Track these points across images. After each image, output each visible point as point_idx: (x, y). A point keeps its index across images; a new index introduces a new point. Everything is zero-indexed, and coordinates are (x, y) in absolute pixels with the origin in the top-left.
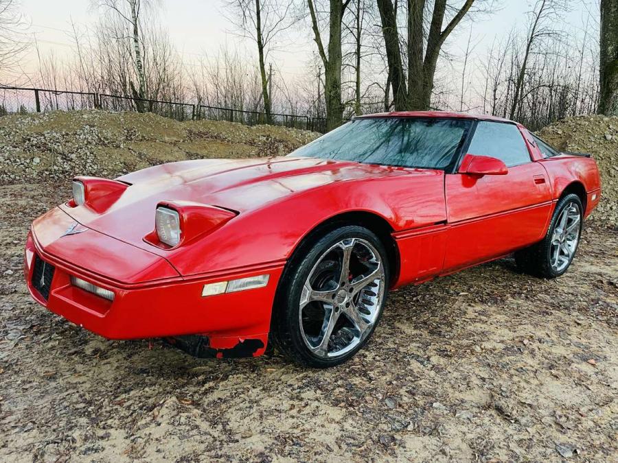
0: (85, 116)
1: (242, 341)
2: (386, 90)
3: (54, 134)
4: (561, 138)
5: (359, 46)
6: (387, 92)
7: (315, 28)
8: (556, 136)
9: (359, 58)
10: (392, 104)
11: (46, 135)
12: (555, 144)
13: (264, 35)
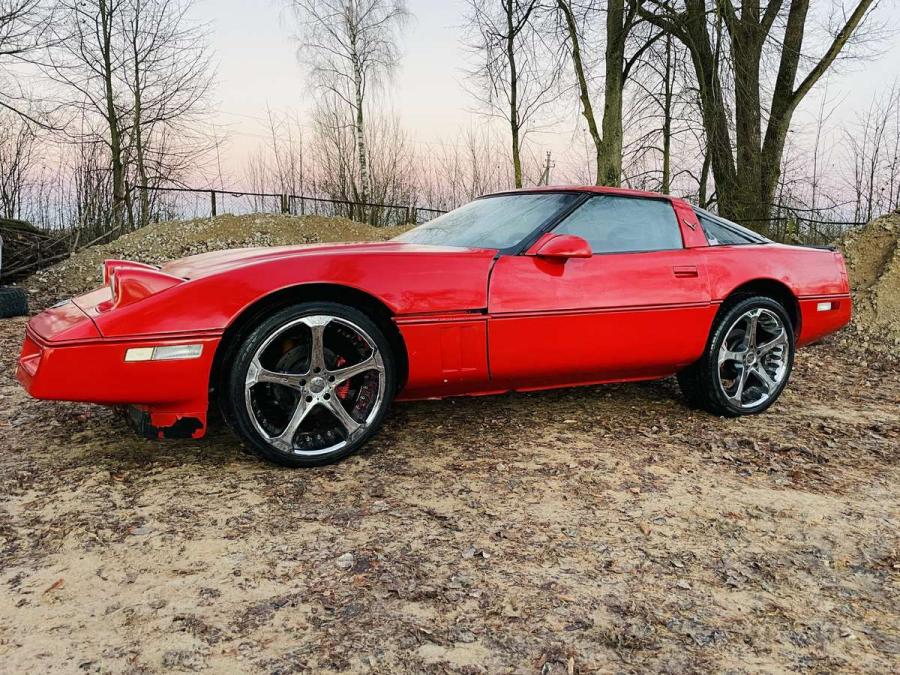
0: (258, 221)
1: (180, 418)
2: (702, 180)
3: (219, 243)
4: (891, 235)
5: (668, 119)
6: (703, 182)
7: (585, 97)
8: (883, 233)
9: (667, 136)
10: (711, 201)
11: (209, 244)
12: (881, 245)
13: (521, 112)
